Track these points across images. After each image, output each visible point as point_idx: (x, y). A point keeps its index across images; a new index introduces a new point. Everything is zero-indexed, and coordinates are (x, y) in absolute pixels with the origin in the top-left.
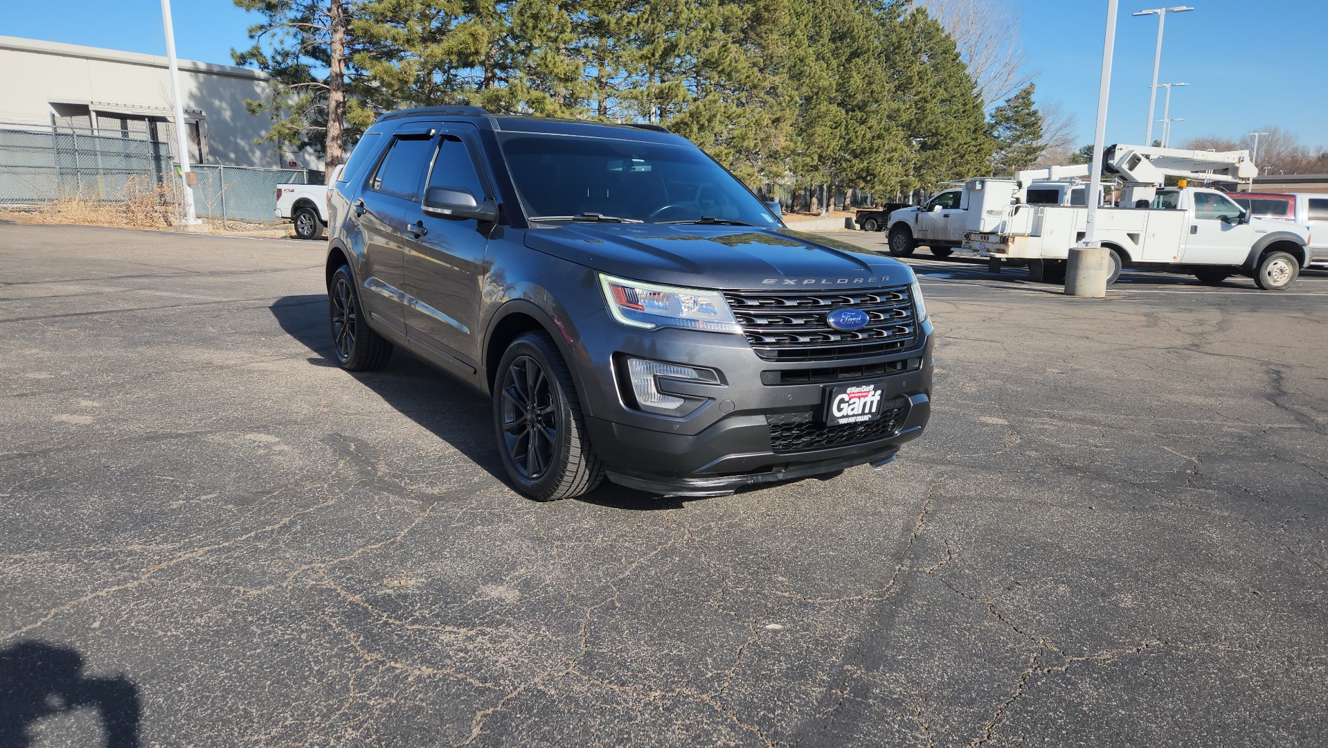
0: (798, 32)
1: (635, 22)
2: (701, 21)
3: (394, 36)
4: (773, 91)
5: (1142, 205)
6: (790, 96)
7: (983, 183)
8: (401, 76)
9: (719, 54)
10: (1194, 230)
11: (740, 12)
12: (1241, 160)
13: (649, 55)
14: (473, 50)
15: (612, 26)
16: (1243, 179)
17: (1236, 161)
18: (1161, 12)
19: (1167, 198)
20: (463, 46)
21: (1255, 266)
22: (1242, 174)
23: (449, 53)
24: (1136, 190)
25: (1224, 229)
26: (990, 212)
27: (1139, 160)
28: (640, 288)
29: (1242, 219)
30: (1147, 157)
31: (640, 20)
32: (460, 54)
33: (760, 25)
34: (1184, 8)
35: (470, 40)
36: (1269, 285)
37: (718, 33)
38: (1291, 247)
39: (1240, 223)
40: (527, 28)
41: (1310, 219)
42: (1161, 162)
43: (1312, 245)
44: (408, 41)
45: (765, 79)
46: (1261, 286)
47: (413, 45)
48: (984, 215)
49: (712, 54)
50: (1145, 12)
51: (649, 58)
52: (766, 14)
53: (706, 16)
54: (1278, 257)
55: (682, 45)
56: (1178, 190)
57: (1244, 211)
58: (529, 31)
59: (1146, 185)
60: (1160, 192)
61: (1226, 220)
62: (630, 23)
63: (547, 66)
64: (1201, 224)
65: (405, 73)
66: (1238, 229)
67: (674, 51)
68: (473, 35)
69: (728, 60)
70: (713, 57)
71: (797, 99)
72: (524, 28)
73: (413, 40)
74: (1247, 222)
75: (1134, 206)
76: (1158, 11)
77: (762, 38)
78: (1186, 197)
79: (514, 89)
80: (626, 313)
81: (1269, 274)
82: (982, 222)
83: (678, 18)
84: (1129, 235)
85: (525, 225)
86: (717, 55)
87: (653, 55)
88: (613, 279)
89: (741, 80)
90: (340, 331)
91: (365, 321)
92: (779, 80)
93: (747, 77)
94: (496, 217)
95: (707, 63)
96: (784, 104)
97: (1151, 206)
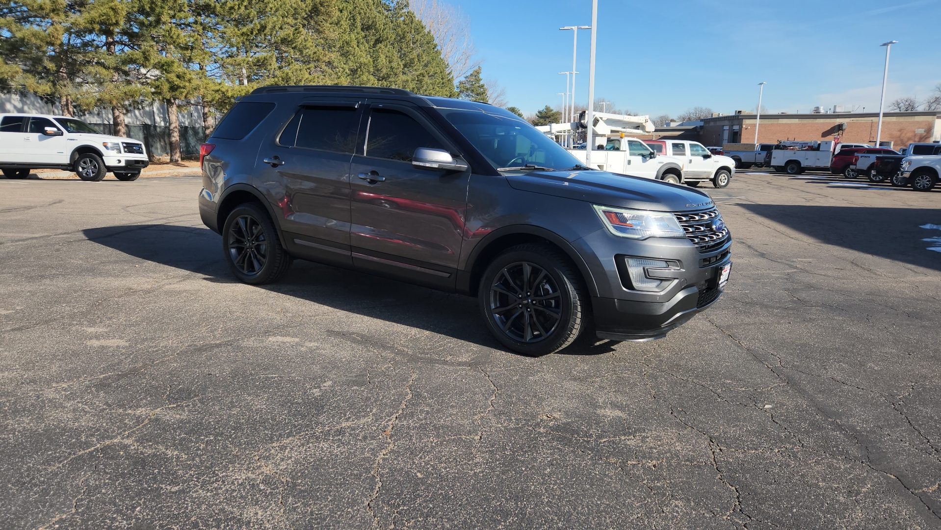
0: (342, 22)
1: (236, 7)
2: (277, 10)
3: (41, 6)
4: (329, 63)
5: (600, 148)
6: (342, 68)
8: (49, 40)
9: (294, 34)
10: (629, 162)
11: (304, 6)
12: (646, 121)
13: (249, 33)
14: (114, 21)
15: (218, 9)
16: (647, 132)
17: (644, 121)
19: (613, 145)
20: (104, 17)
22: (647, 130)
23: (92, 22)
25: (644, 161)
27: (598, 121)
28: (627, 214)
29: (652, 156)
30: (601, 118)
31: (240, 6)
32: (101, 23)
33: (318, 15)
35: (112, 13)
37: (290, 20)
38: (674, 171)
39: (651, 158)
40: (156, 5)
41: (674, 154)
42: (609, 122)
43: (685, 170)
44: (53, 11)
45: (325, 55)
47: (58, 15)
49: (288, 35)
51: (248, 35)
52: (322, 8)
53: (281, 6)
54: (668, 178)
55: (269, 26)
56: (620, 139)
57: (652, 151)
58: (158, 10)
59: (602, 136)
60: (609, 140)
61: (643, 156)
62: (232, 8)
64: (633, 158)
65: (53, 36)
66: (650, 162)
67: (263, 31)
68: (113, 9)
69: (300, 39)
70: (289, 37)
71: (347, 70)
72: (153, 6)
73: (58, 10)
74: (654, 157)
75: (597, 148)
77: (319, 25)
78: (624, 144)
79: (147, 54)
80: (618, 229)
83: (266, 7)
84: (599, 166)
85: (497, 174)
86: (292, 36)
87: (252, 33)
88: (604, 208)
89: (310, 55)
90: (239, 255)
91: (284, 247)
92: (334, 56)
93: (315, 53)
94: (468, 168)
95: (284, 41)
96: (339, 74)
97: (605, 149)
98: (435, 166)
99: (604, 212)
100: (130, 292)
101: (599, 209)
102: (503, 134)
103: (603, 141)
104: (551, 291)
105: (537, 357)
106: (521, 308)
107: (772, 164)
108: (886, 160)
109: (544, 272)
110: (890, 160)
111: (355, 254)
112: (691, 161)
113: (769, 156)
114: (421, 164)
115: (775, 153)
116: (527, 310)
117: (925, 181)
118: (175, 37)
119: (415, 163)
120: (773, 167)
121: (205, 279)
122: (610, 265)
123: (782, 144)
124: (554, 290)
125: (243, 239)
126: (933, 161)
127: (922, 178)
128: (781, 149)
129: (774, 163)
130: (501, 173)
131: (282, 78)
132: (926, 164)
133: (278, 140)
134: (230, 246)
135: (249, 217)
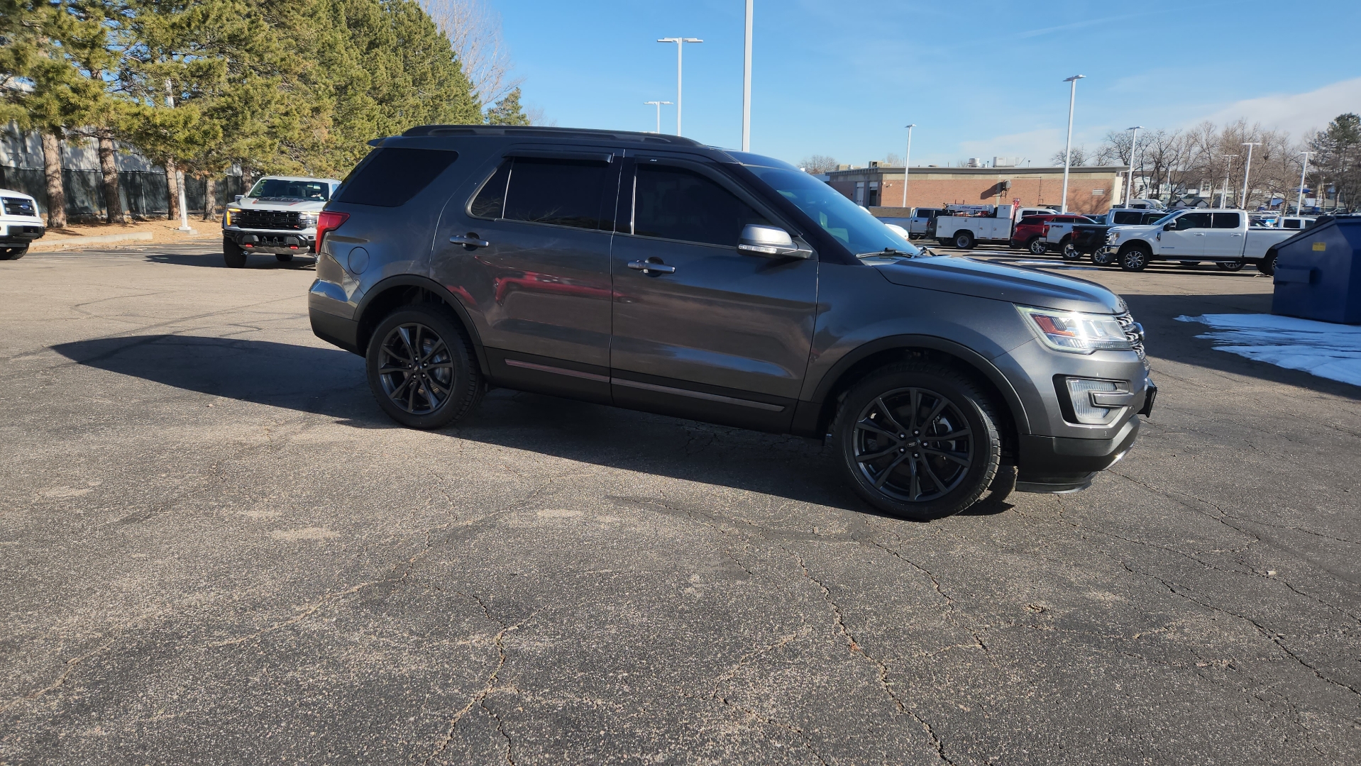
0: (320, 14)
4: (303, 77)
6: (324, 84)
9: (250, 29)
13: (184, 25)
18: (679, 40)
33: (283, 1)
45: (297, 63)
49: (241, 30)
50: (666, 40)
51: (182, 28)
69: (258, 38)
70: (243, 33)
71: (331, 88)
76: (677, 40)
77: (286, 17)
85: (857, 262)
86: (246, 32)
87: (189, 25)
88: (1031, 310)
89: (275, 63)
90: (397, 387)
91: (485, 371)
92: (311, 65)
93: (282, 60)
94: (813, 254)
95: (233, 39)
96: (320, 92)
98: (772, 251)
99: (1033, 316)
101: (1026, 312)
104: (950, 428)
105: (928, 521)
106: (904, 453)
107: (938, 235)
108: (1085, 231)
109: (945, 402)
110: (1091, 231)
111: (614, 381)
113: (933, 223)
114: (753, 249)
115: (941, 220)
116: (913, 456)
117: (1136, 258)
118: (65, 27)
119: (744, 247)
120: (939, 239)
122: (1047, 391)
123: (950, 208)
124: (957, 426)
125: (402, 360)
126: (1145, 232)
127: (1133, 254)
128: (948, 215)
129: (940, 233)
130: (863, 261)
131: (240, 98)
132: (1137, 236)
133: (469, 208)
134: (380, 372)
135: (419, 327)
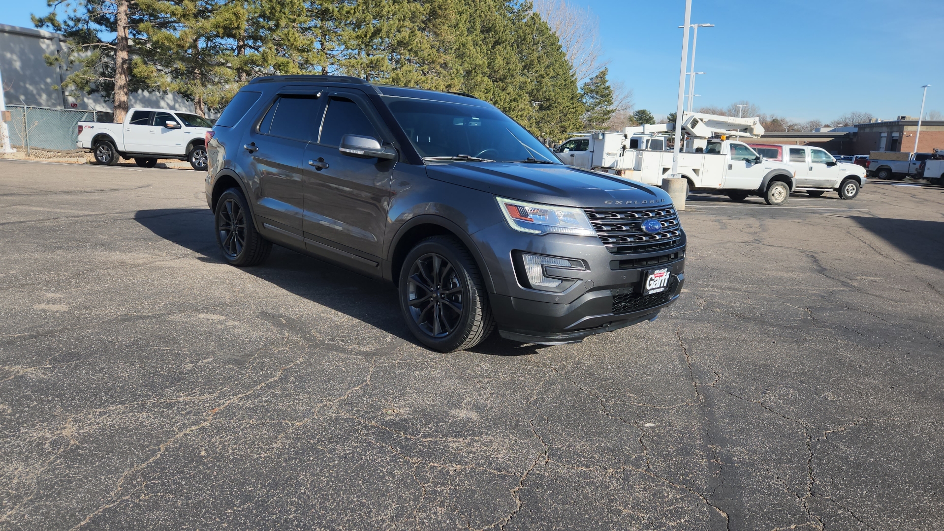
0: (460, 25)
1: (352, 12)
2: (395, 14)
3: (173, 12)
4: (445, 65)
5: (699, 150)
6: (457, 70)
7: (603, 134)
8: (179, 43)
9: (409, 37)
10: (730, 167)
11: (422, 9)
12: (755, 124)
13: (363, 36)
14: (236, 25)
15: (336, 13)
16: (756, 135)
17: (752, 124)
19: (713, 149)
20: (228, 22)
21: (765, 190)
22: (755, 132)
23: (217, 26)
24: (696, 141)
25: (748, 167)
26: (608, 154)
27: (697, 122)
28: (528, 207)
29: (757, 161)
30: (701, 120)
31: (356, 10)
32: (225, 28)
33: (435, 19)
34: (709, 25)
35: (234, 18)
36: (773, 202)
37: (407, 23)
38: (784, 178)
39: (756, 163)
40: (276, 11)
41: (791, 161)
42: (710, 123)
43: (796, 177)
44: (184, 16)
45: (440, 57)
46: (768, 203)
47: (188, 20)
48: (605, 156)
49: (404, 37)
51: (363, 38)
52: (440, 11)
53: (399, 10)
54: (776, 185)
55: (384, 30)
56: (721, 142)
57: (758, 156)
58: (277, 15)
59: (701, 138)
60: (709, 143)
61: (748, 161)
62: (348, 12)
63: (289, 40)
64: (734, 163)
65: (183, 39)
66: (755, 167)
67: (379, 34)
68: (235, 14)
69: (415, 42)
70: (405, 39)
71: (462, 71)
72: (273, 11)
73: (188, 15)
74: (760, 163)
75: (694, 151)
76: (693, 25)
77: (437, 28)
78: (725, 146)
79: (265, 55)
80: (519, 223)
81: (773, 195)
82: (603, 160)
83: (382, 10)
84: (694, 170)
85: (421, 162)
86: (407, 38)
87: (366, 36)
89: (424, 57)
90: (226, 237)
92: (449, 58)
93: (429, 55)
95: (400, 43)
96: (453, 75)
97: (704, 152)
98: (361, 152)
99: (507, 205)
100: (123, 264)
101: (501, 201)
102: (462, 124)
103: (703, 144)
106: (432, 301)
107: (925, 175)
109: (450, 265)
111: (307, 241)
112: (811, 169)
113: (923, 167)
114: (348, 151)
115: (930, 163)
116: (437, 304)
118: (292, 40)
119: (342, 149)
120: (927, 178)
121: (199, 258)
123: (939, 153)
125: (229, 222)
128: (937, 159)
129: (927, 174)
130: (426, 162)
131: (393, 79)
134: (221, 228)
135: (233, 201)
